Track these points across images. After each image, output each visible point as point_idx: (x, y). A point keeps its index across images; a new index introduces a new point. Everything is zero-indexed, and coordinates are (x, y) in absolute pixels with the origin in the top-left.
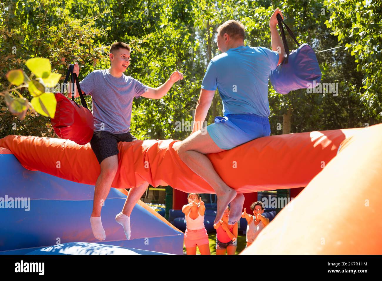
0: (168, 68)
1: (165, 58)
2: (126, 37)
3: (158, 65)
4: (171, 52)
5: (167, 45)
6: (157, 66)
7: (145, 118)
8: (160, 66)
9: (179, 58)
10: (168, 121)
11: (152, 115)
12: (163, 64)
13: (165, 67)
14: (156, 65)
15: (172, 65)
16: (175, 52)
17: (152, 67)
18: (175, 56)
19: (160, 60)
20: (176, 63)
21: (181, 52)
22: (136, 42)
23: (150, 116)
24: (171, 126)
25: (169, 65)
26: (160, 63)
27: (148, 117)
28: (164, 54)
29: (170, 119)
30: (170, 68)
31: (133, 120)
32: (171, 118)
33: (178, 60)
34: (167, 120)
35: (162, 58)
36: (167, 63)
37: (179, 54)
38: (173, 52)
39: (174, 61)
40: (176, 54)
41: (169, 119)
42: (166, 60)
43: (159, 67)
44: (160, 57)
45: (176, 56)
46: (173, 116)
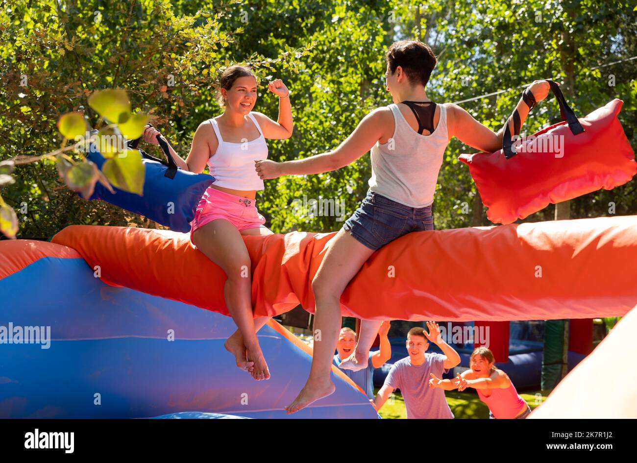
0: (346, 95)
1: (341, 77)
2: (271, 40)
3: (328, 89)
4: (352, 66)
5: (344, 54)
6: (327, 92)
7: (306, 185)
8: (333, 91)
9: (365, 76)
10: (346, 190)
11: (318, 178)
12: (338, 88)
13: (341, 92)
14: (324, 89)
15: (352, 90)
16: (359, 66)
17: (318, 92)
18: (358, 72)
19: (333, 81)
20: (360, 84)
21: (368, 66)
22: (290, 55)
23: (314, 180)
24: (352, 198)
25: (348, 89)
26: (332, 85)
27: (311, 181)
28: (339, 68)
29: (351, 186)
30: (350, 95)
31: (285, 187)
32: (352, 184)
33: (364, 79)
34: (344, 188)
35: (335, 78)
36: (345, 85)
37: (366, 69)
38: (355, 66)
39: (356, 83)
40: (360, 70)
41: (348, 187)
42: (342, 80)
43: (330, 92)
44: (332, 76)
45: (361, 74)
46: (355, 180)
